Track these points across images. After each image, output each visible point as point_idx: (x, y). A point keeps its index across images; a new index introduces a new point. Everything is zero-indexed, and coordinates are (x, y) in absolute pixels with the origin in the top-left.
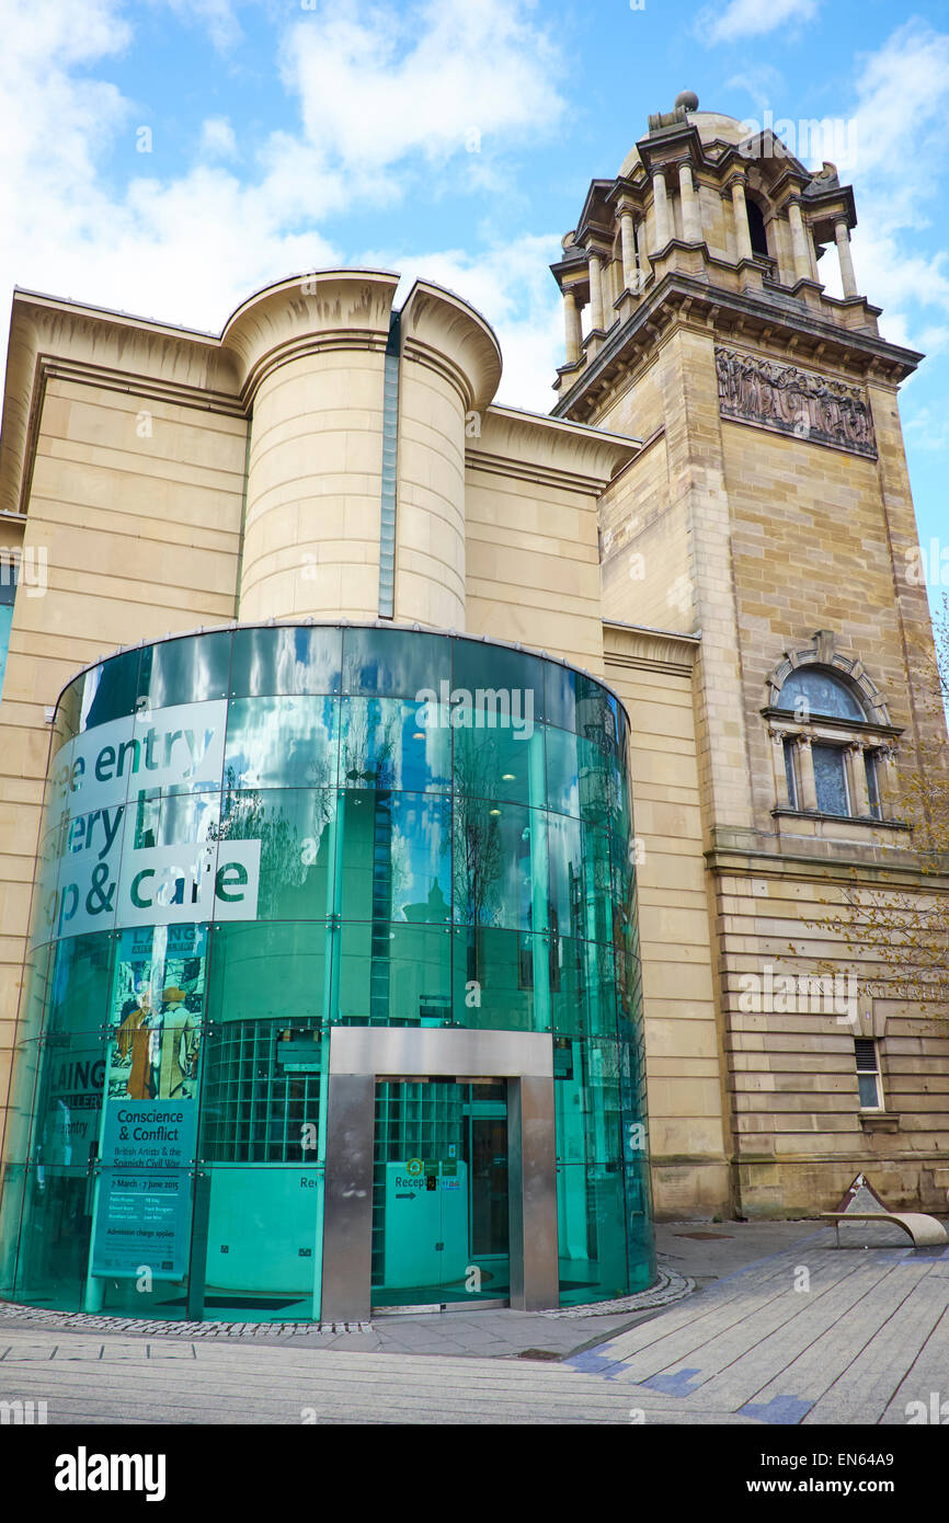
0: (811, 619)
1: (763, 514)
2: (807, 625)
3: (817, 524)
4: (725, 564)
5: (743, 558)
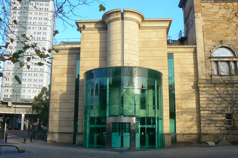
0: (221, 38)
1: (211, 19)
2: (220, 39)
3: (223, 19)
4: (202, 31)
5: (206, 29)
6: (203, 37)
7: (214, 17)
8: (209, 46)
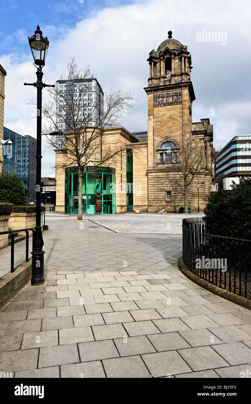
2: (166, 136)
5: (156, 128)
6: (153, 135)
7: (162, 118)
8: (157, 141)
